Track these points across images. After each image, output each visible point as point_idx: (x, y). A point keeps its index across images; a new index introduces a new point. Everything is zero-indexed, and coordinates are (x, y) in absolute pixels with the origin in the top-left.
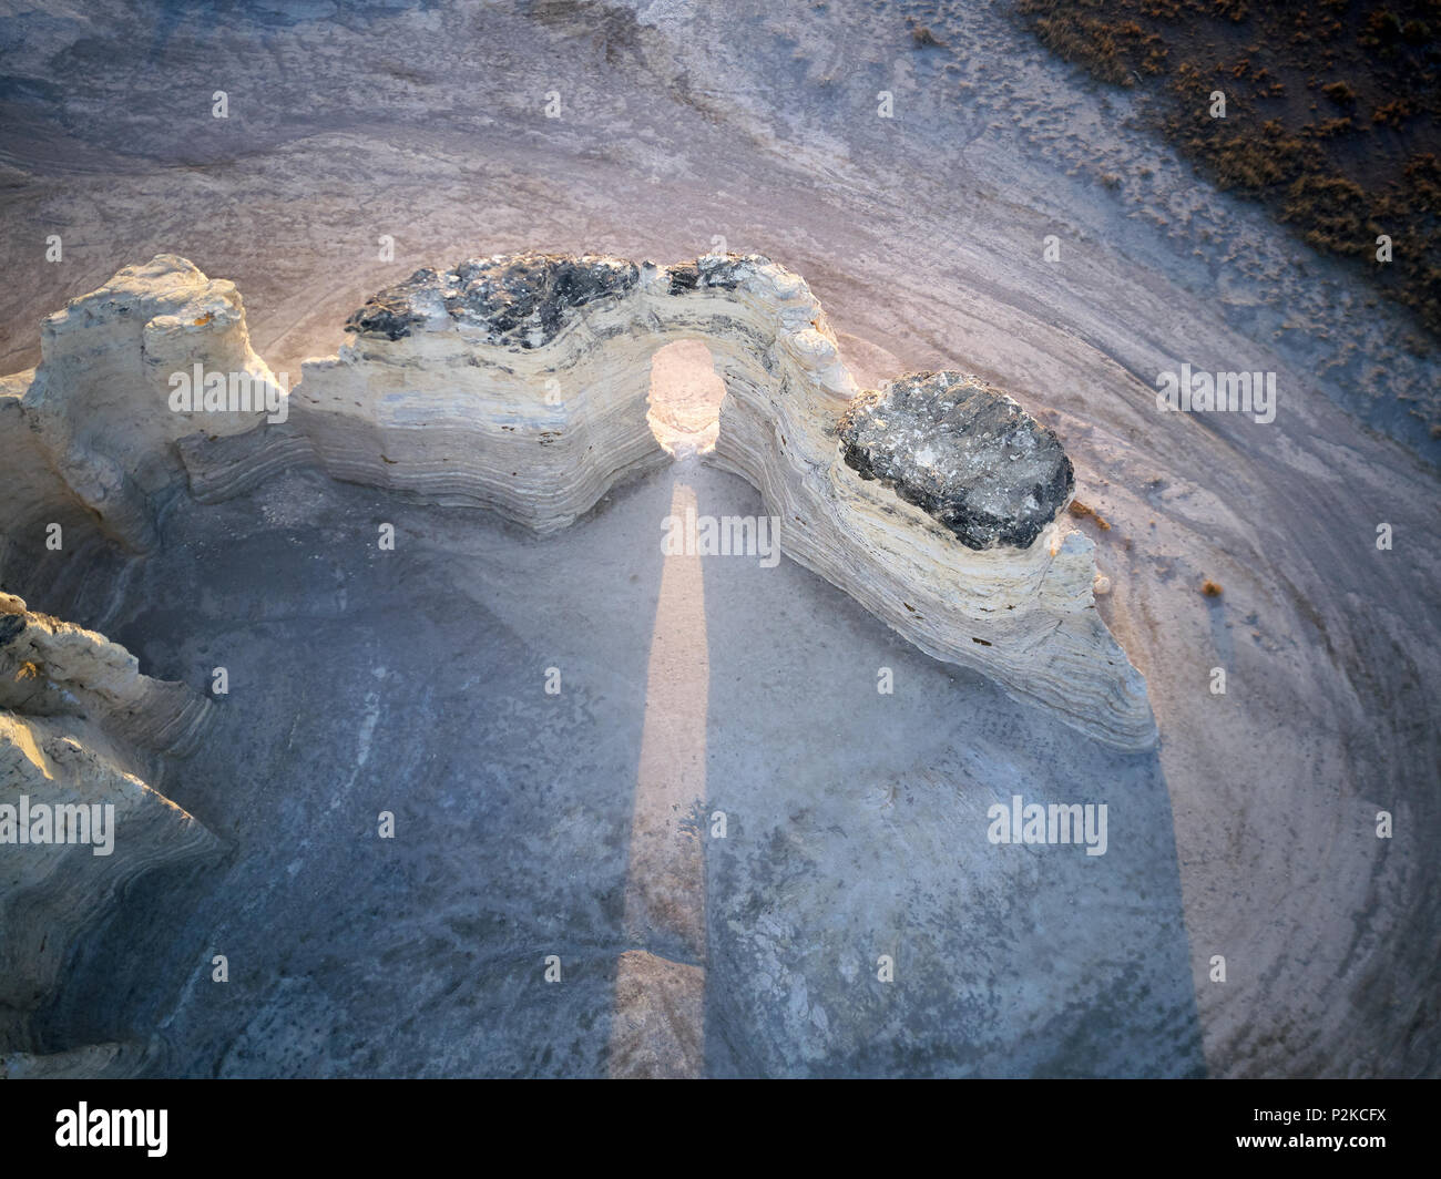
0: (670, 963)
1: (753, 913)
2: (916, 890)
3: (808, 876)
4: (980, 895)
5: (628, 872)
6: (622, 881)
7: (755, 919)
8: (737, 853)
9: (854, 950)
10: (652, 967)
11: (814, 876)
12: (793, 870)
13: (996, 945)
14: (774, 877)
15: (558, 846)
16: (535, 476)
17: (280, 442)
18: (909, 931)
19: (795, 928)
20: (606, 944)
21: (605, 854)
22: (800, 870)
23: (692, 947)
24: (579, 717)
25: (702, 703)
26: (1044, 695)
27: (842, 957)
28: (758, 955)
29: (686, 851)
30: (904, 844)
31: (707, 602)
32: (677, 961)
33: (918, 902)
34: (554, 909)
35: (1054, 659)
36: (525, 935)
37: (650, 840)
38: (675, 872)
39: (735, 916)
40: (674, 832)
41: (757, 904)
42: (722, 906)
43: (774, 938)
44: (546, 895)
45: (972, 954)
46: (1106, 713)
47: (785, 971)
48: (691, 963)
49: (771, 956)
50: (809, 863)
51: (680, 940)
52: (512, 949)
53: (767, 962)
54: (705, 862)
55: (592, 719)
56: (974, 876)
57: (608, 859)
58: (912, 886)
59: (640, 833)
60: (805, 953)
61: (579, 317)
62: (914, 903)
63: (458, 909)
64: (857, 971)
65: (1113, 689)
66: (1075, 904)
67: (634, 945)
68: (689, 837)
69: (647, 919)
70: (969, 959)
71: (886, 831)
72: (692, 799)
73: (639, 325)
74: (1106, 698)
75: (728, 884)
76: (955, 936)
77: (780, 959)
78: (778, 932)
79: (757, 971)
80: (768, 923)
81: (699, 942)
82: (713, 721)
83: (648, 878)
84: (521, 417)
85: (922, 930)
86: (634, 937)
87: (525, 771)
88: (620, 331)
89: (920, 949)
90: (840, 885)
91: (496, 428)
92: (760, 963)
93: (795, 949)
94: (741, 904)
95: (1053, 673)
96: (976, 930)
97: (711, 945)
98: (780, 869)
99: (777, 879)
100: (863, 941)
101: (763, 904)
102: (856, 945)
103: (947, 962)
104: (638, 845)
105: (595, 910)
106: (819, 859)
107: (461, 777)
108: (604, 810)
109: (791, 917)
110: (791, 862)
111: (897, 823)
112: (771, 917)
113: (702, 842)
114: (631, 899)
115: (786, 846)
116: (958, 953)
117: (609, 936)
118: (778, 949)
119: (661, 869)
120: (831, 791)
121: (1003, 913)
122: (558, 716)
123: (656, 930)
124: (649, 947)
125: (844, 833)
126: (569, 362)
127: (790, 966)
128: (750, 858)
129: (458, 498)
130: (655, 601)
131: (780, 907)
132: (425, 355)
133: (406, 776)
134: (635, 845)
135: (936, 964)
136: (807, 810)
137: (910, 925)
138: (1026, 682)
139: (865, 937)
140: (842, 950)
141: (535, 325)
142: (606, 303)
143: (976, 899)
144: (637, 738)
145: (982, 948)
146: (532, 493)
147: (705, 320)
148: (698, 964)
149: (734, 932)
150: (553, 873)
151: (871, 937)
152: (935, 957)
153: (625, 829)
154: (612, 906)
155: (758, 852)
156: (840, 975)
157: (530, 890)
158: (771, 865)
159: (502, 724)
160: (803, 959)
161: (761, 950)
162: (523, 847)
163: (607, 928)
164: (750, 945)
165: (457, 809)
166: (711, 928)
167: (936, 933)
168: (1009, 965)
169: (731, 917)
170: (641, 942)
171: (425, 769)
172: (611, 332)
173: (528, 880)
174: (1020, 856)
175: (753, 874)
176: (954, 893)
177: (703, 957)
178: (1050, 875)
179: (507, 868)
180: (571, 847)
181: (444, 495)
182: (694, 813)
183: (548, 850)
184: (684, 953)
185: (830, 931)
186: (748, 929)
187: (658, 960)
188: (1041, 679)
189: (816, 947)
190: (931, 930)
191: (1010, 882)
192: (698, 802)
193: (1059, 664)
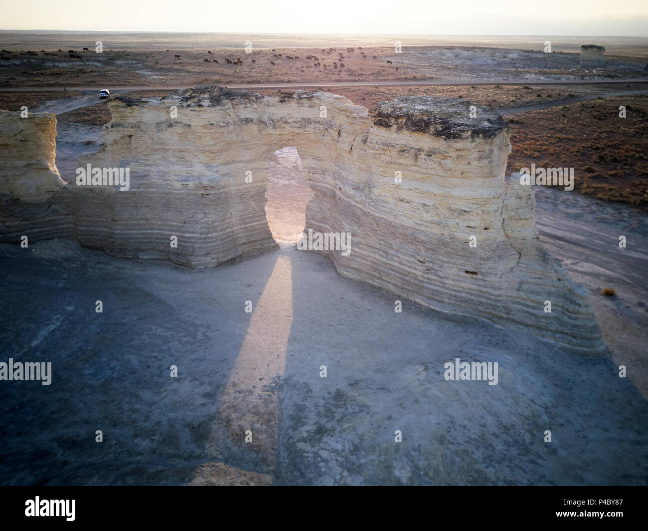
0: (243, 472)
1: (318, 436)
2: (452, 422)
3: (364, 413)
4: (506, 429)
5: (219, 413)
6: (211, 418)
7: (320, 440)
8: (306, 404)
9: (405, 459)
10: (226, 473)
11: (368, 413)
12: (350, 410)
13: (528, 462)
14: (335, 415)
15: (166, 396)
16: (196, 222)
17: (55, 217)
18: (451, 446)
19: (353, 444)
20: (189, 457)
21: (202, 402)
22: (356, 411)
23: (264, 460)
24: (199, 336)
25: (287, 333)
26: (519, 316)
27: (395, 464)
28: (322, 464)
29: (266, 403)
30: (437, 393)
31: (293, 294)
32: (250, 470)
33: (455, 430)
34: (150, 433)
35: (521, 283)
36: (120, 450)
37: (238, 395)
38: (257, 413)
39: (304, 440)
40: (258, 391)
41: (321, 431)
42: (292, 434)
43: (336, 451)
44: (147, 424)
45: (508, 466)
46: (566, 319)
47: (346, 473)
48: (263, 473)
49: (333, 464)
50: (364, 406)
51: (255, 455)
52: (106, 459)
53: (330, 469)
54: (281, 410)
55: (209, 339)
56: (497, 416)
57: (203, 405)
58: (449, 419)
59: (232, 391)
60: (363, 461)
61: (230, 105)
62: (452, 430)
63: (69, 432)
64: (410, 474)
65: (566, 298)
66: (584, 437)
67: (214, 459)
68: (270, 395)
69: (228, 441)
70: (506, 470)
71: (422, 387)
72: (275, 375)
73: (263, 122)
74: (563, 307)
75: (298, 420)
76: (491, 453)
77: (341, 465)
78: (339, 447)
79: (320, 475)
80: (330, 442)
81: (271, 458)
82: (292, 339)
83: (234, 416)
84: (193, 176)
85: (462, 447)
86: (214, 454)
87: (154, 359)
88: (251, 121)
89: (463, 459)
90: (390, 418)
91: (178, 185)
92: (323, 469)
93: (353, 458)
94: (308, 431)
95: (523, 294)
96: (507, 450)
97: (281, 460)
98: (341, 410)
99: (338, 416)
100: (413, 453)
101: (326, 431)
102: (407, 456)
103: (488, 470)
104: (228, 397)
105: (185, 435)
106: (371, 403)
107: (104, 359)
108: (207, 380)
109: (350, 437)
110: (349, 406)
111: (430, 382)
112: (333, 438)
113: (279, 399)
114: (216, 428)
115: (345, 398)
116: (497, 466)
117: (194, 452)
118: (339, 458)
119: (245, 411)
120: (378, 371)
121: (528, 441)
122: (185, 336)
123: (234, 449)
124: (226, 461)
125: (390, 391)
126: (222, 124)
127: (349, 470)
128: (316, 406)
129: (150, 252)
130: (260, 294)
131: (340, 432)
132: (144, 120)
133: (63, 356)
134: (226, 398)
135: (477, 471)
136: (361, 381)
137: (450, 443)
138: (505, 308)
139: (414, 450)
140: (396, 459)
141: (206, 99)
142: (246, 104)
143: (503, 430)
144: (238, 347)
145: (516, 462)
146: (193, 235)
147: (297, 120)
148: (268, 473)
149: (301, 450)
150: (157, 412)
151: (419, 450)
152: (477, 466)
153: (221, 390)
154: (200, 432)
155: (322, 402)
156: (395, 476)
157: (135, 421)
158: (334, 409)
159: (145, 337)
160: (361, 465)
161: (323, 460)
162: (137, 397)
163: (192, 446)
164: (315, 458)
165: (94, 375)
166: (281, 449)
167: (474, 449)
168: (544, 476)
169: (299, 441)
170: (220, 457)
171: (80, 353)
172: (247, 121)
173: (134, 416)
174: (529, 406)
175: (319, 414)
176: (484, 426)
177: (272, 468)
178: (558, 419)
179: (120, 408)
180: (176, 397)
181: (142, 251)
182: (276, 382)
183: (156, 399)
184: (257, 465)
185: (384, 446)
186: (313, 446)
187: (232, 469)
188: (515, 303)
189: (372, 457)
190: (470, 448)
191: (527, 422)
192: (279, 377)
193: (525, 287)
